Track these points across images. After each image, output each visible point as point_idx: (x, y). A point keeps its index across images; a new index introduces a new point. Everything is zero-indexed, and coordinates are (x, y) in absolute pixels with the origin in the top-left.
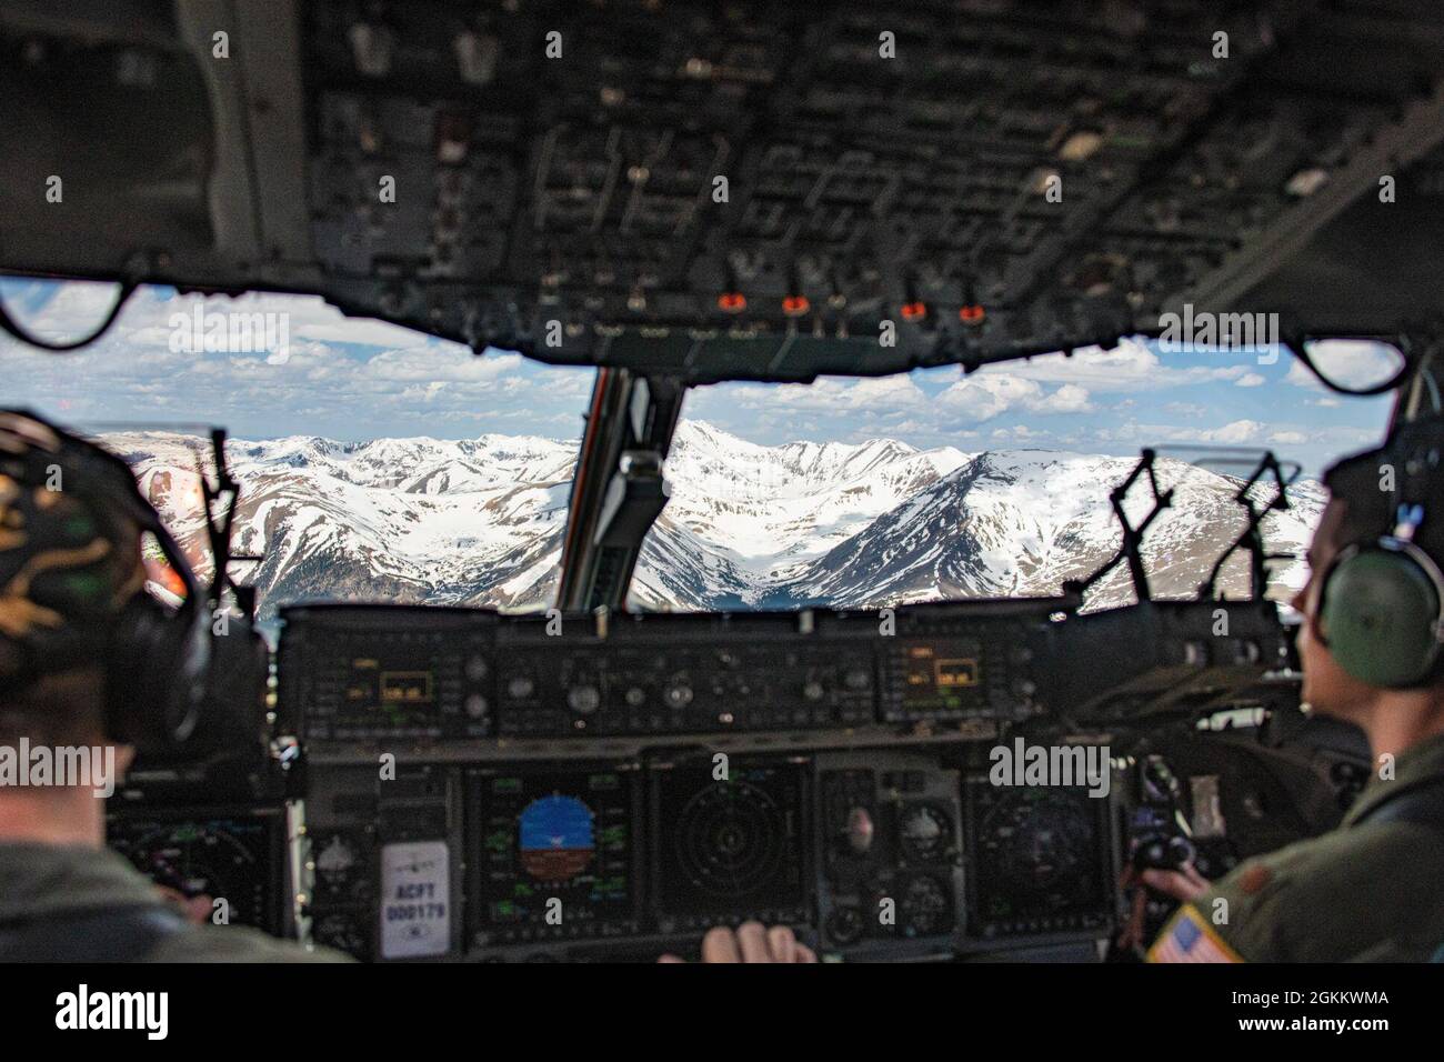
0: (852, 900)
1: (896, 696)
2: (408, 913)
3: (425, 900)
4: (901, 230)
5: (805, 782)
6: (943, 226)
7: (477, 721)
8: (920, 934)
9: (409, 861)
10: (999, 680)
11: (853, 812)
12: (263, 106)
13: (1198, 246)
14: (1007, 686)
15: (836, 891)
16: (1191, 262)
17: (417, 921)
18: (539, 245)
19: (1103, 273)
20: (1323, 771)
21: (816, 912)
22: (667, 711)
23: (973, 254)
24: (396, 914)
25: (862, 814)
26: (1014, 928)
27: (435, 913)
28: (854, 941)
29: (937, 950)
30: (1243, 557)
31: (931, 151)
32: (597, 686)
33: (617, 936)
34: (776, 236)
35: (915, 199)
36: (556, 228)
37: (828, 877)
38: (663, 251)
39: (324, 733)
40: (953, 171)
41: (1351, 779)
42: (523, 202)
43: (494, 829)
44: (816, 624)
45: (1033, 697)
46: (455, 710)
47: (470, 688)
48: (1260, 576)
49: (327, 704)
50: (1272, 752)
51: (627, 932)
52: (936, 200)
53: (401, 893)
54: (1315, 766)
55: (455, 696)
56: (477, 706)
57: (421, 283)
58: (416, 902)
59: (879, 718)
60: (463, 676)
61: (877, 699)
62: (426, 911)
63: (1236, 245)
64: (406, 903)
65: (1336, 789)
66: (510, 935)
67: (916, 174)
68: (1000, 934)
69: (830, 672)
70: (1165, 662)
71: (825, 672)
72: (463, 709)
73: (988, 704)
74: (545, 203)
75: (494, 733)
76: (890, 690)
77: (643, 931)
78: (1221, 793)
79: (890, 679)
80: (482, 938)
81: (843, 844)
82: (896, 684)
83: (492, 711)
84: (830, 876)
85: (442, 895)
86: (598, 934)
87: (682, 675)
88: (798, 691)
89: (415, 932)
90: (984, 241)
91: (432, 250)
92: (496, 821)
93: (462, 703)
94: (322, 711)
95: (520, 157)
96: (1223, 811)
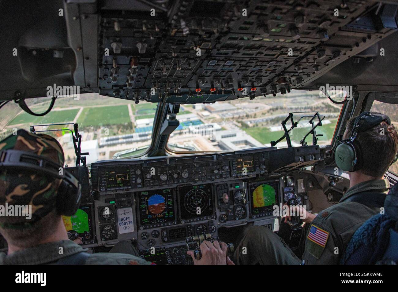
0: (224, 213)
1: (234, 171)
2: (124, 224)
3: (128, 220)
4: (238, 74)
5: (212, 187)
6: (248, 73)
7: (140, 184)
8: (239, 219)
9: (124, 212)
10: (258, 165)
11: (224, 194)
12: (88, 58)
13: (305, 73)
14: (259, 166)
15: (221, 211)
16: (303, 77)
17: (126, 225)
18: (153, 81)
19: (284, 80)
20: (326, 178)
21: (216, 217)
22: (183, 178)
23: (254, 77)
24: (121, 224)
25: (226, 194)
26: (260, 216)
27: (130, 223)
28: (225, 222)
29: (243, 223)
30: (311, 135)
31: (247, 59)
32: (166, 174)
33: (172, 225)
34: (209, 76)
35: (242, 68)
36: (157, 77)
37: (218, 208)
38: (182, 80)
39: (104, 190)
40: (252, 62)
41: (332, 180)
42: (150, 73)
43: (142, 204)
44: (217, 158)
45: (265, 169)
46: (134, 182)
47: (137, 176)
48: (315, 140)
49: (105, 183)
50: (315, 174)
51: (174, 224)
52: (247, 68)
53: (122, 220)
54: (325, 177)
55: (134, 179)
56: (139, 181)
57: (124, 90)
58: (126, 221)
59: (231, 176)
60: (135, 174)
61: (230, 172)
62: (128, 223)
63: (314, 73)
64: (124, 222)
65: (329, 182)
66: (148, 227)
67: (243, 63)
68: (257, 217)
69: (219, 166)
70: (295, 161)
71: (218, 167)
72: (136, 181)
73: (255, 171)
74: (155, 73)
75: (143, 186)
76: (233, 170)
77: (178, 223)
78: (304, 182)
79: (233, 167)
80: (142, 228)
81: (222, 201)
82: (234, 168)
83: (143, 182)
84: (219, 208)
85: (131, 219)
86: (168, 225)
87: (186, 170)
88: (212, 171)
89: (126, 228)
90: (257, 75)
91: (127, 84)
92: (142, 202)
93: (136, 180)
94: (103, 185)
95: (150, 65)
96: (304, 186)
